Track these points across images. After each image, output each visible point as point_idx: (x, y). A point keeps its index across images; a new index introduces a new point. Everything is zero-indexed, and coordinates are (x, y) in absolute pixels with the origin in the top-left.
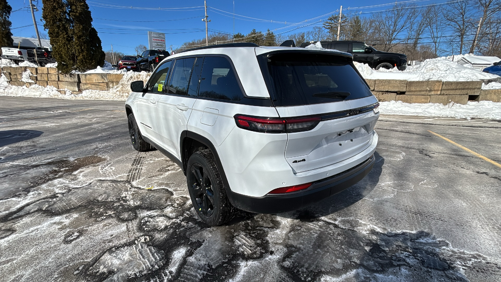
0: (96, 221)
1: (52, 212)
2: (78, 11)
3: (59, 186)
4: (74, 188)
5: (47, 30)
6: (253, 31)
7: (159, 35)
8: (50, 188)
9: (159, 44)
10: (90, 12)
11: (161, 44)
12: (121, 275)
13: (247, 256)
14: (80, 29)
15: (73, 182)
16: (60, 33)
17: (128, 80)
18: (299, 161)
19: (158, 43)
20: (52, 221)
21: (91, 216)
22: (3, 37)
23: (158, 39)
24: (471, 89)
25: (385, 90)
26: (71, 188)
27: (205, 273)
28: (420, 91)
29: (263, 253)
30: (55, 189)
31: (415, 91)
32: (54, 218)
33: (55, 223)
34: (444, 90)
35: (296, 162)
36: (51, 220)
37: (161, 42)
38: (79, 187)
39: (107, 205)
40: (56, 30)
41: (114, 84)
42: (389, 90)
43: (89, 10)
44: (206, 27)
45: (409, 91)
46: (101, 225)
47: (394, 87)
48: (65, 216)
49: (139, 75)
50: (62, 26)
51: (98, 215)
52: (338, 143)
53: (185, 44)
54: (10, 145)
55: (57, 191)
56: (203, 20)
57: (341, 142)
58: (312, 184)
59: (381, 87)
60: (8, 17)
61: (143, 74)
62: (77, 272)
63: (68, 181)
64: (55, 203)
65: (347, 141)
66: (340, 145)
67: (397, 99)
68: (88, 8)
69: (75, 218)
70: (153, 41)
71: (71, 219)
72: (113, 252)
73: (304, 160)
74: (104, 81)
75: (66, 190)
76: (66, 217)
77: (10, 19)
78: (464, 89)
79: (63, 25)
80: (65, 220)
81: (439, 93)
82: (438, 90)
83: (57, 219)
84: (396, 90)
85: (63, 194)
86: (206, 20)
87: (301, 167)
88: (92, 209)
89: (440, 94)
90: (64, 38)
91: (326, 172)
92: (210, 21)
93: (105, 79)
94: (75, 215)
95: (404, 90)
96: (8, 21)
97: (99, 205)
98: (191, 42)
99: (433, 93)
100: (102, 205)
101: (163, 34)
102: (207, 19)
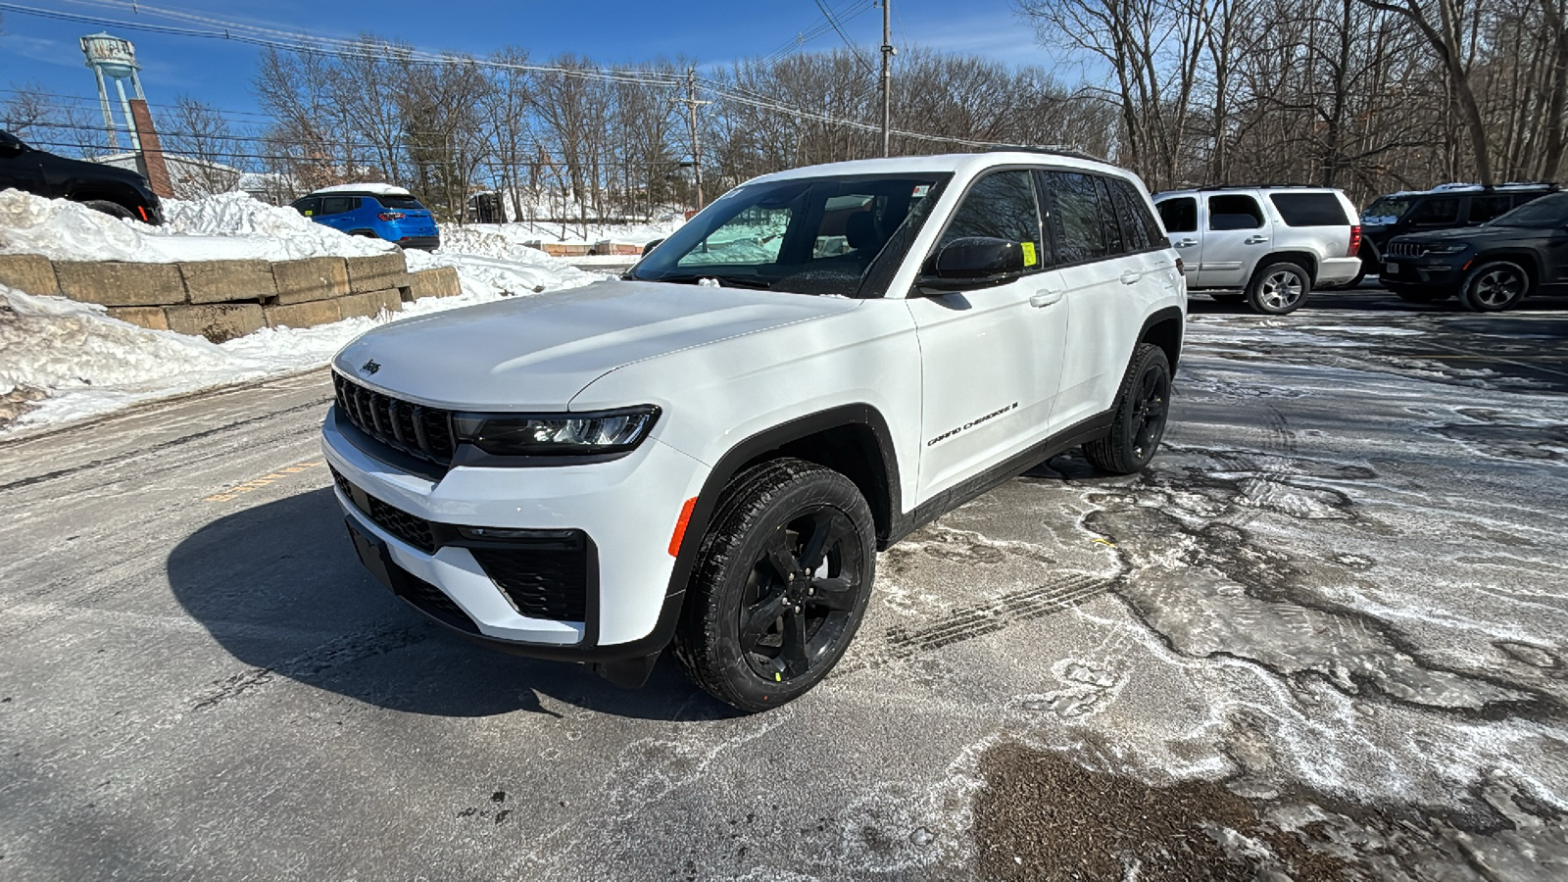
0: (1291, 558)
1: (1385, 634)
3: (1331, 733)
4: (1283, 677)
8: (1373, 748)
15: (1266, 710)
20: (1391, 612)
21: (1295, 571)
24: (395, 273)
25: (223, 299)
26: (1292, 682)
28: (310, 289)
30: (1350, 721)
31: (299, 291)
32: (1385, 617)
33: (1383, 604)
34: (356, 279)
36: (1396, 617)
38: (1259, 671)
39: (1239, 571)
42: (236, 297)
45: (288, 293)
46: (1287, 548)
47: (244, 283)
48: (1353, 606)
51: (1278, 564)
55: (1345, 709)
59: (206, 289)
63: (1282, 733)
64: (1371, 656)
67: (269, 320)
69: (1332, 587)
71: (1341, 592)
72: (1302, 513)
75: (1312, 687)
76: (1353, 601)
78: (384, 275)
80: (1357, 598)
81: (347, 290)
82: (343, 283)
83: (1374, 610)
84: (254, 294)
85: (1330, 678)
88: (1279, 583)
89: (352, 293)
94: (1327, 592)
95: (272, 291)
97: (1257, 581)
99: (336, 291)
100: (1250, 577)
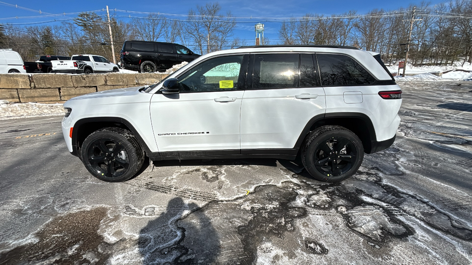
0: (293, 231)
13: (378, 180)
38: (177, 239)
46: (303, 228)
62: (377, 246)
75: (175, 251)
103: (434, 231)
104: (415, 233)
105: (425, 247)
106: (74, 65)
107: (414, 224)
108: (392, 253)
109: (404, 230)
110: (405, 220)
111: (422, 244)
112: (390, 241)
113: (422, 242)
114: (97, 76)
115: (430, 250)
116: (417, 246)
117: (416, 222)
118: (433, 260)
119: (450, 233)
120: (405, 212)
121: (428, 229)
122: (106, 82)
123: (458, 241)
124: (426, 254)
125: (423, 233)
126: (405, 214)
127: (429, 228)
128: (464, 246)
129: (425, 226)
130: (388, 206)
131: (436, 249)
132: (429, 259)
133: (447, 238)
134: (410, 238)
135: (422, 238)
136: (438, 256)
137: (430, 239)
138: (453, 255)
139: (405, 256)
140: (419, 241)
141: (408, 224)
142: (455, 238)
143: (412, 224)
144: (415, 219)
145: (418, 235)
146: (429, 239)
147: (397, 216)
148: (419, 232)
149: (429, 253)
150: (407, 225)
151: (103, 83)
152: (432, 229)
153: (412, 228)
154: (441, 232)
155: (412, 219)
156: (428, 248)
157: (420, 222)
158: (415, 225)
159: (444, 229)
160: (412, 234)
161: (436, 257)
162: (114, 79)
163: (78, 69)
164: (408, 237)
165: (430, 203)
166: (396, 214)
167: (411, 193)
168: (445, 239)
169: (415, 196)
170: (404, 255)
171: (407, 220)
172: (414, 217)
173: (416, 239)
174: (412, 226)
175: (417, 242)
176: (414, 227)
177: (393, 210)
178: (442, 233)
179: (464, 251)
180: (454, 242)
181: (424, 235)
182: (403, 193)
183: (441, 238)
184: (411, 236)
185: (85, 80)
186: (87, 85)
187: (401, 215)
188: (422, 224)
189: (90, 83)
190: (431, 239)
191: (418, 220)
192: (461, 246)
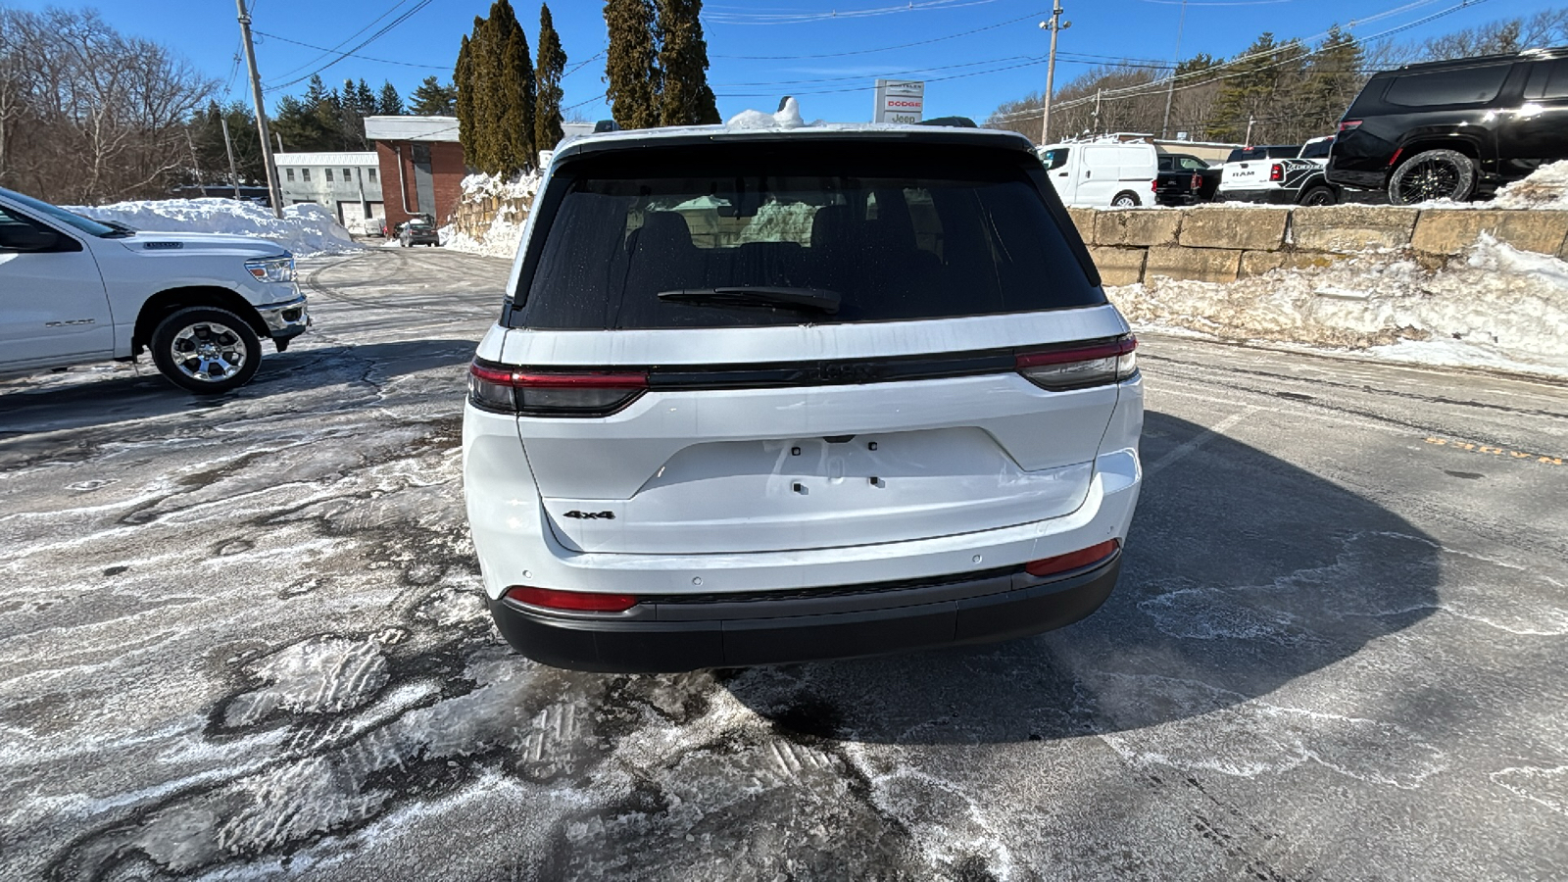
0: (366, 568)
1: (330, 527)
2: (677, 47)
3: (396, 474)
4: (410, 485)
5: (612, 103)
6: (1264, 40)
7: (905, 88)
8: (379, 476)
9: (904, 115)
10: (704, 44)
11: (909, 115)
12: (271, 695)
13: (522, 766)
14: (676, 92)
15: (423, 472)
16: (635, 106)
17: (760, 230)
18: (588, 516)
19: (900, 114)
20: (310, 546)
21: (370, 555)
22: (545, 128)
23: (902, 100)
26: (406, 485)
27: (399, 761)
29: (565, 775)
30: (384, 480)
32: (319, 540)
33: (311, 551)
35: (577, 515)
36: (311, 543)
37: (907, 108)
38: (422, 484)
39: (418, 538)
40: (628, 101)
41: (732, 237)
43: (704, 39)
44: (1052, 47)
46: (364, 578)
48: (338, 540)
49: (791, 214)
50: (641, 88)
51: (382, 556)
52: (789, 479)
53: (1003, 109)
54: (417, 373)
55: (382, 484)
56: (1042, 24)
57: (805, 480)
58: (640, 602)
60: (559, 80)
61: (798, 211)
62: (234, 659)
63: (418, 468)
64: (353, 509)
65: (841, 480)
66: (798, 488)
68: (699, 34)
69: (345, 550)
70: (887, 107)
71: (340, 549)
72: (316, 643)
73: (609, 515)
74: (712, 231)
75: (395, 487)
76: (335, 544)
77: (561, 85)
79: (644, 86)
80: (330, 549)
85: (382, 493)
86: (1054, 25)
87: (598, 536)
88: (390, 538)
90: (641, 119)
91: (695, 576)
92: (1066, 26)
93: (714, 223)
94: (351, 545)
96: (558, 89)
97: (407, 534)
98: (1022, 101)
100: (410, 536)
101: (918, 85)
102: (1057, 19)
103: (171, 787)
104: (205, 740)
105: (156, 736)
106: (1272, 175)
107: (232, 756)
108: (199, 674)
109: (232, 722)
110: (263, 742)
111: (167, 735)
112: (228, 684)
113: (173, 737)
114: (1159, 216)
115: (140, 739)
116: (173, 721)
117: (235, 762)
118: (120, 730)
119: (128, 821)
120: (290, 758)
121: (189, 775)
122: (1177, 234)
123: (93, 819)
124: (142, 727)
125: (190, 756)
126: (284, 755)
127: (191, 780)
128: (74, 820)
129: (204, 775)
130: (345, 731)
131: (131, 752)
132: (129, 724)
133: (127, 800)
134: (203, 721)
135: (181, 744)
136: (116, 744)
137: (164, 759)
138: (86, 776)
139: (174, 691)
140: (180, 734)
141: (244, 742)
142: (109, 820)
143: (236, 750)
144: (245, 767)
145: (196, 742)
146: (164, 756)
147: (290, 731)
148: (200, 750)
149: (139, 733)
150: (242, 738)
151: (1170, 237)
152: (181, 783)
153: (221, 742)
154: (155, 801)
155: (252, 761)
156: (150, 738)
157: (225, 772)
158: (227, 755)
159: (152, 818)
160: (205, 732)
161: (119, 738)
162: (1203, 227)
163: (1279, 187)
164: (209, 719)
165: (275, 866)
166: (301, 733)
167: (371, 834)
168: (130, 792)
169: (350, 839)
170: (178, 690)
171: (257, 748)
172: (254, 768)
173: (189, 732)
174: (232, 745)
175: (181, 729)
176: (223, 747)
177: (317, 733)
178: (148, 802)
179: (67, 808)
180: (102, 807)
181: (183, 754)
182: (388, 807)
183: (141, 787)
184: (204, 726)
185: (1124, 224)
186: (1126, 241)
187: (286, 743)
188: (216, 775)
189: (1135, 236)
190: (162, 760)
191: (235, 772)
192: (79, 815)
